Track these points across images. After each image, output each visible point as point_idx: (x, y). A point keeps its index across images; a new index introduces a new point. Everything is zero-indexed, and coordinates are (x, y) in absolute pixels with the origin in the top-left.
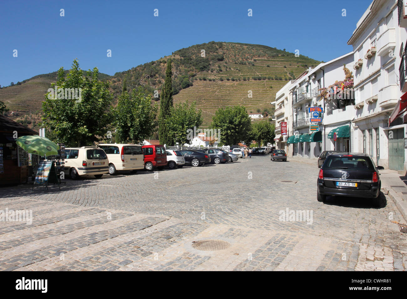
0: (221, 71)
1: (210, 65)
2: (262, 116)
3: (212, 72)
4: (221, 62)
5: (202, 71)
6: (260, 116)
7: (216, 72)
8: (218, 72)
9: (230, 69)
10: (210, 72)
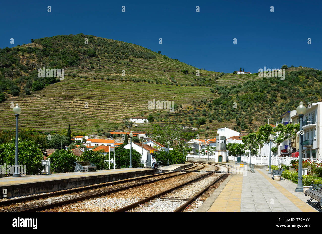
0: (93, 68)
1: (79, 60)
2: (147, 121)
3: (82, 68)
4: (93, 58)
5: (71, 66)
6: (145, 121)
7: (88, 69)
8: (91, 70)
9: (104, 66)
10: (80, 68)
